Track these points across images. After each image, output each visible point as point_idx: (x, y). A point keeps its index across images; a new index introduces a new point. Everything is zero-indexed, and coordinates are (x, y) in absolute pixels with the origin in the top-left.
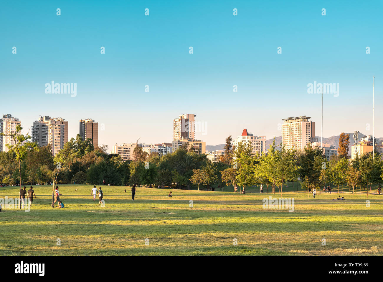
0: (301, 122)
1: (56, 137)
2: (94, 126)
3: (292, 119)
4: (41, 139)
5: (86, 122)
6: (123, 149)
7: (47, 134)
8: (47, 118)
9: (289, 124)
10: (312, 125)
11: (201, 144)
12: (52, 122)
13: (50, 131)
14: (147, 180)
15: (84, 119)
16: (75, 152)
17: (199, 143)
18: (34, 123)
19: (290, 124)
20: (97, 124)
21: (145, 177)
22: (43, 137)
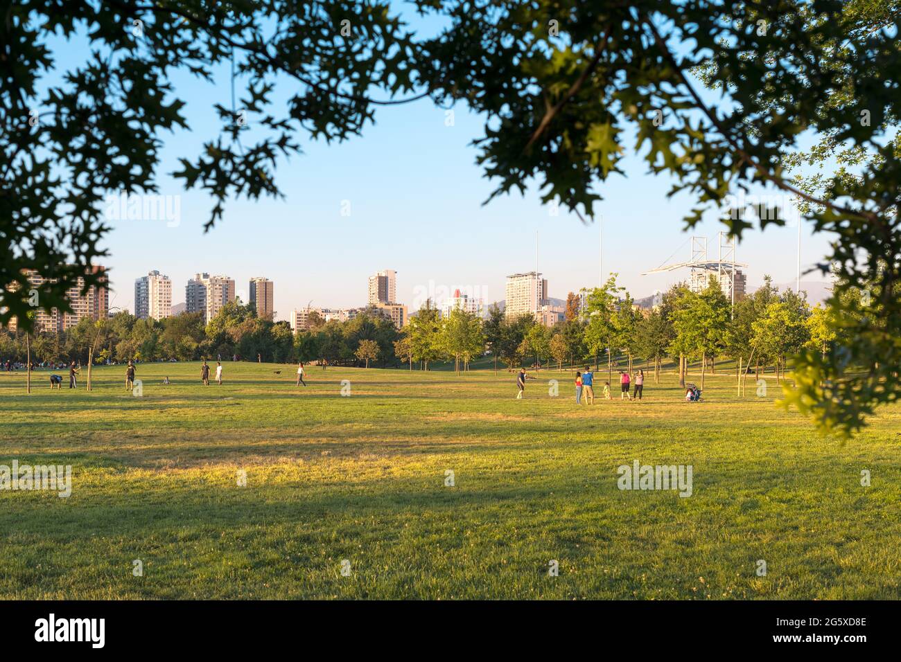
0: (529, 279)
1: (217, 300)
2: (267, 286)
3: (519, 275)
4: (197, 302)
5: (257, 281)
6: (304, 316)
7: (205, 296)
8: (206, 276)
9: (514, 282)
10: (544, 283)
11: (401, 309)
12: (211, 280)
13: (209, 293)
14: (305, 355)
15: (255, 277)
16: (232, 319)
17: (399, 307)
18: (189, 283)
19: (516, 282)
20: (272, 283)
21: (303, 351)
22: (200, 301)
